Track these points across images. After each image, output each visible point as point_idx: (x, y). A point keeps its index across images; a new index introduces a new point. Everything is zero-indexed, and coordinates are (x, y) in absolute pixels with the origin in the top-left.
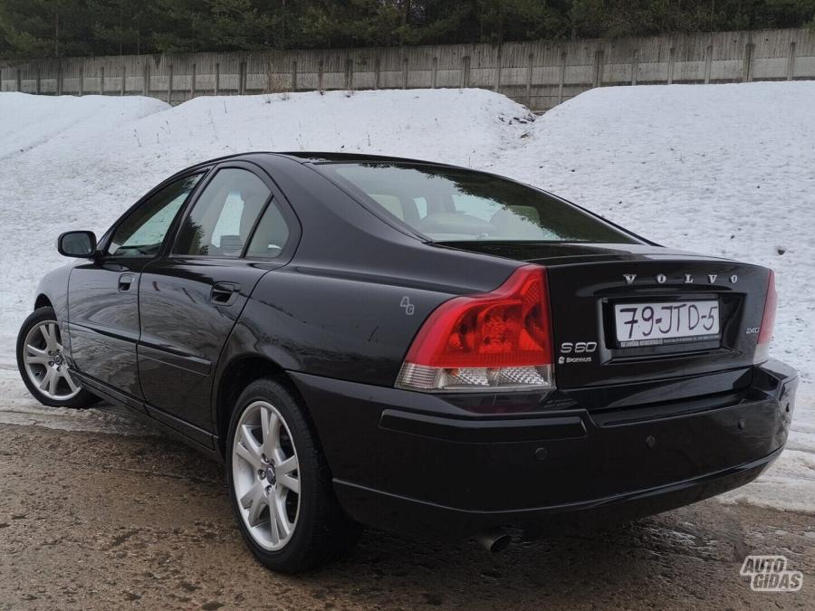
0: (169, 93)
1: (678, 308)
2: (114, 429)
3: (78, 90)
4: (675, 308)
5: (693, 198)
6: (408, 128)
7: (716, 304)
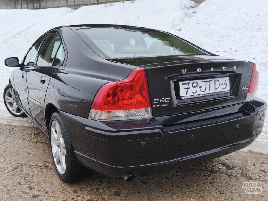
0: (74, 6)
1: (210, 81)
2: (32, 125)
3: (46, 7)
4: (208, 81)
5: (253, 32)
6: (152, 12)
7: (228, 78)
